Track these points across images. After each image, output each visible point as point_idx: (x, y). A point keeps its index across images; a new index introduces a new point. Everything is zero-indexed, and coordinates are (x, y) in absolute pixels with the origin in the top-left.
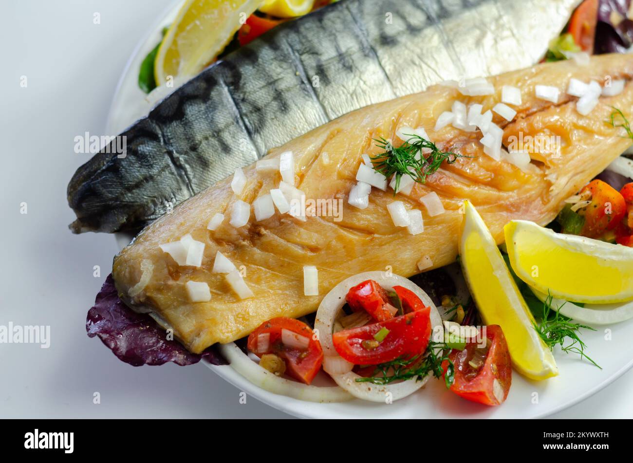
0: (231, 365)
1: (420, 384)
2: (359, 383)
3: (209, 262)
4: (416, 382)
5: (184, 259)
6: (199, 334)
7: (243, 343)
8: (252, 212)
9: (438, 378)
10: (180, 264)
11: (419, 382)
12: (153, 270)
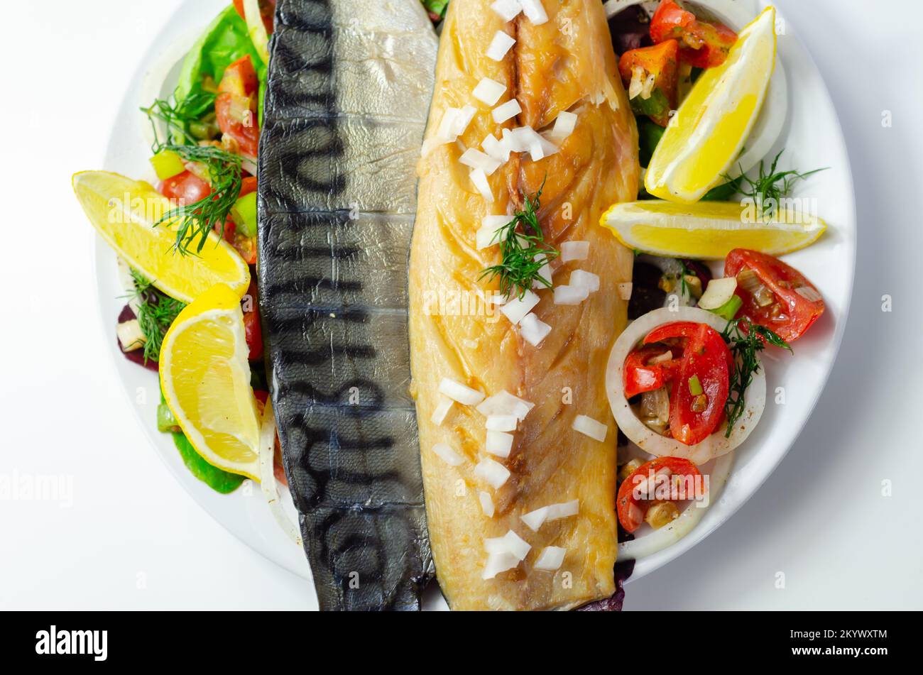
0: (636, 558)
1: (761, 372)
2: (731, 435)
3: (523, 531)
4: (757, 373)
5: (513, 557)
6: (595, 579)
7: (624, 535)
8: (495, 457)
9: (764, 348)
10: (515, 566)
11: (758, 370)
12: (504, 597)
